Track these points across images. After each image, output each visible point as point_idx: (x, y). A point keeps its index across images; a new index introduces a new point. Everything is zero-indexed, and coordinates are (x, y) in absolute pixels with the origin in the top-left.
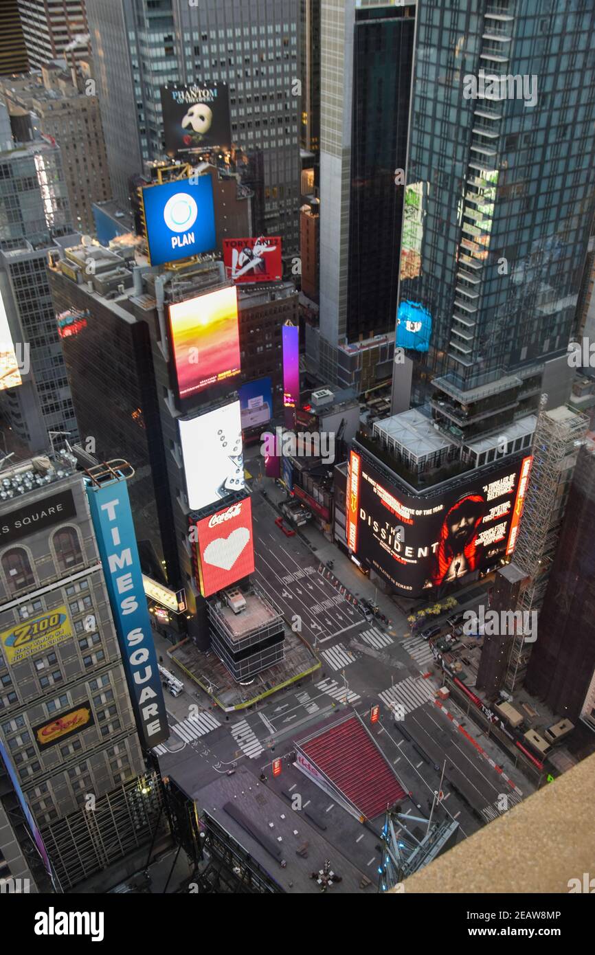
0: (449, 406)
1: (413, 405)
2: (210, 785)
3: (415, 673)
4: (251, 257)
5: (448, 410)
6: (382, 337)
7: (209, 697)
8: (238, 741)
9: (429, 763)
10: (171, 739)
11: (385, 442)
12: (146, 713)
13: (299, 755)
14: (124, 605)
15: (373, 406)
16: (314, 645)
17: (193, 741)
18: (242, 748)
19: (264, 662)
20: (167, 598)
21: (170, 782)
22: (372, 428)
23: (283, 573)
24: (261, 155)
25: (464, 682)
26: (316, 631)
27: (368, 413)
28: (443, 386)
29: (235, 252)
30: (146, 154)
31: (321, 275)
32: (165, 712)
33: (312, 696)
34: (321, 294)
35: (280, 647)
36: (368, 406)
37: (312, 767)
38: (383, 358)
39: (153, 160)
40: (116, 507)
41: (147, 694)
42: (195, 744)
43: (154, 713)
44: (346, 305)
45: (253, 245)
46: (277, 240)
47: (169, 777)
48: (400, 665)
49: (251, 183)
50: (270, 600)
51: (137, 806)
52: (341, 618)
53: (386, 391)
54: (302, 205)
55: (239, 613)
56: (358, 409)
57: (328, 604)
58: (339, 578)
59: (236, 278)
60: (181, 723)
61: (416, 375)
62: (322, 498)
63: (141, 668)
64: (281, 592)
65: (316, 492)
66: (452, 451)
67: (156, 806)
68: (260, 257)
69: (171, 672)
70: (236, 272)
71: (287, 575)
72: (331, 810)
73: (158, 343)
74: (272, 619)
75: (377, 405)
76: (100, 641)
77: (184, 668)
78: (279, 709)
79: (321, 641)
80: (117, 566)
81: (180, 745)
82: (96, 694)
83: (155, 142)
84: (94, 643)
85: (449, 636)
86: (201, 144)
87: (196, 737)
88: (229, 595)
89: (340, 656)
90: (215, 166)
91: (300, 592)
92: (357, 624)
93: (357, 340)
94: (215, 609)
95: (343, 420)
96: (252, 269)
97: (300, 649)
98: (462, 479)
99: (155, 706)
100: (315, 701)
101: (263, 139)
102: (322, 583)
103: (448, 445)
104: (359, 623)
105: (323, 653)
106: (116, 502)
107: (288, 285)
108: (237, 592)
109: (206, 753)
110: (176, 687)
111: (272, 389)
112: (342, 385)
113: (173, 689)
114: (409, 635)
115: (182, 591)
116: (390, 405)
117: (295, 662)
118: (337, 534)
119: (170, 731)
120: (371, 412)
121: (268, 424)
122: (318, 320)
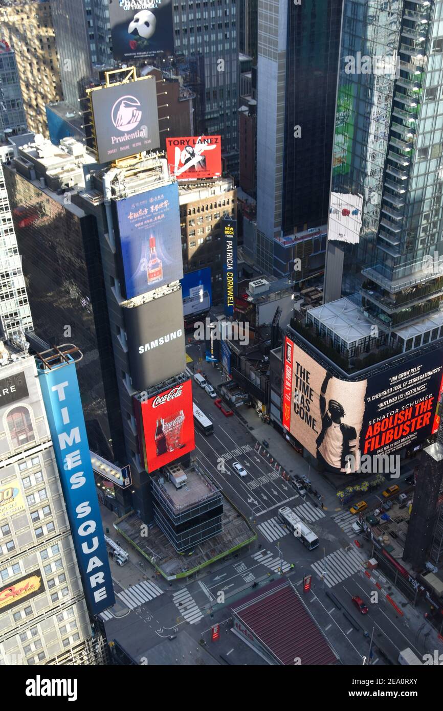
0: (378, 294)
1: (344, 294)
2: (153, 649)
3: (345, 544)
4: (193, 155)
5: (377, 298)
6: (315, 230)
7: (153, 567)
8: (179, 608)
9: (358, 630)
10: (117, 606)
11: (317, 328)
12: (93, 581)
13: (236, 621)
14: (73, 480)
15: (307, 295)
16: (251, 518)
17: (137, 608)
18: (183, 614)
19: (204, 534)
20: (114, 473)
21: (116, 646)
22: (305, 315)
23: (221, 451)
24: (202, 59)
25: (391, 554)
26: (252, 505)
27: (301, 301)
28: (372, 276)
29: (177, 149)
30: (94, 58)
31: (258, 171)
32: (111, 581)
33: (248, 565)
34: (258, 189)
35: (219, 520)
36: (302, 294)
37: (248, 632)
38: (316, 251)
39: (102, 64)
40: (65, 388)
41: (94, 563)
42: (139, 610)
44: (281, 200)
45: (194, 143)
46: (217, 139)
47: (115, 641)
48: (331, 537)
49: (192, 85)
50: (209, 477)
52: (276, 493)
53: (319, 280)
54: (240, 106)
55: (180, 488)
56: (293, 297)
57: (264, 480)
58: (273, 455)
59: (178, 174)
60: (126, 591)
61: (347, 267)
62: (258, 381)
63: (89, 539)
65: (253, 375)
66: (380, 336)
68: (201, 155)
69: (117, 543)
70: (178, 169)
73: (106, 236)
74: (211, 494)
75: (311, 294)
76: (51, 513)
77: (129, 539)
78: (217, 578)
79: (258, 515)
80: (66, 443)
81: (125, 611)
82: (46, 563)
83: (103, 47)
84: (45, 515)
85: (378, 511)
86: (146, 49)
87: (139, 604)
88: (171, 471)
89: (275, 528)
90: (159, 70)
92: (291, 499)
93: (292, 233)
94: (158, 484)
95: (278, 308)
96: (193, 166)
97: (238, 522)
98: (390, 363)
99: (101, 574)
100: (252, 571)
101: (204, 43)
102: (258, 460)
104: (293, 498)
105: (259, 526)
106: (66, 384)
108: (179, 468)
109: (149, 619)
110: (122, 557)
111: (212, 278)
112: (277, 275)
113: (119, 559)
114: (339, 509)
115: (128, 468)
116: (323, 294)
117: (232, 534)
118: (273, 415)
119: (116, 598)
120: (305, 301)
121: (208, 312)
122: (255, 214)
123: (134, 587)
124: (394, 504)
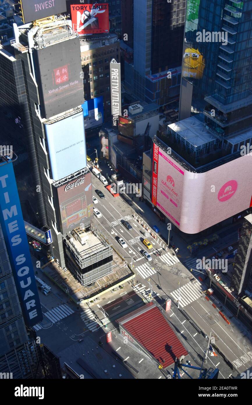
2: (68, 348)
4: (89, 17)
6: (173, 70)
8: (85, 322)
10: (44, 321)
11: (175, 137)
12: (28, 306)
13: (122, 329)
14: (13, 240)
15: (168, 115)
17: (57, 322)
18: (87, 326)
20: (40, 236)
21: (44, 347)
22: (167, 128)
23: (111, 219)
26: (132, 255)
27: (164, 119)
31: (134, 29)
32: (40, 305)
34: (134, 42)
35: (110, 265)
36: (164, 114)
37: (130, 337)
38: (174, 84)
40: (6, 179)
41: (29, 294)
42: (58, 323)
43: (33, 305)
44: (150, 49)
45: (90, 9)
46: (106, 6)
47: (43, 343)
51: (24, 360)
53: (176, 105)
55: (84, 244)
56: (158, 116)
59: (80, 31)
60: (50, 311)
63: (25, 278)
64: (110, 231)
65: (132, 169)
66: (217, 142)
67: (35, 361)
68: (95, 17)
69: (43, 281)
70: (80, 27)
71: (113, 221)
72: (142, 362)
77: (51, 278)
78: (109, 302)
79: (136, 261)
80: (8, 216)
81: (49, 324)
87: (59, 320)
88: (78, 233)
89: (147, 270)
91: (122, 231)
93: (158, 72)
94: (70, 242)
95: (149, 123)
96: (90, 25)
97: (122, 266)
99: (33, 301)
100: (132, 297)
102: (136, 226)
103: (215, 139)
104: (159, 250)
105: (136, 268)
106: (6, 176)
107: (113, 35)
108: (83, 231)
109: (65, 329)
110: (47, 290)
111: (104, 104)
112: (148, 101)
113: (44, 291)
114: (189, 257)
115: (49, 232)
116: (178, 114)
117: (119, 274)
118: (145, 195)
119: (43, 316)
120: (166, 119)
121: (101, 126)
122: (133, 59)
123: (55, 309)
124: (224, 253)
